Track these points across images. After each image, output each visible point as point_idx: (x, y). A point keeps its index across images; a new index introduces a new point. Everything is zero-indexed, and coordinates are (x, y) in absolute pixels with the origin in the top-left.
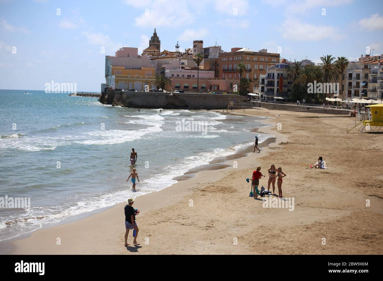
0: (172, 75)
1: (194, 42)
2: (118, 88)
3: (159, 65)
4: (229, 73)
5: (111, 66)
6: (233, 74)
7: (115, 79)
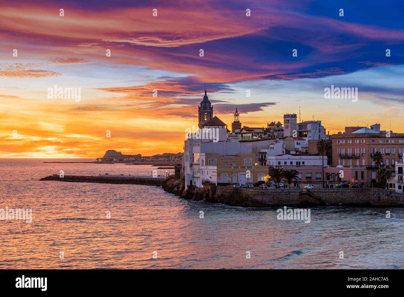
0: (278, 162)
1: (285, 115)
2: (221, 182)
3: (254, 150)
4: (349, 158)
5: (205, 154)
6: (354, 160)
7: (216, 171)
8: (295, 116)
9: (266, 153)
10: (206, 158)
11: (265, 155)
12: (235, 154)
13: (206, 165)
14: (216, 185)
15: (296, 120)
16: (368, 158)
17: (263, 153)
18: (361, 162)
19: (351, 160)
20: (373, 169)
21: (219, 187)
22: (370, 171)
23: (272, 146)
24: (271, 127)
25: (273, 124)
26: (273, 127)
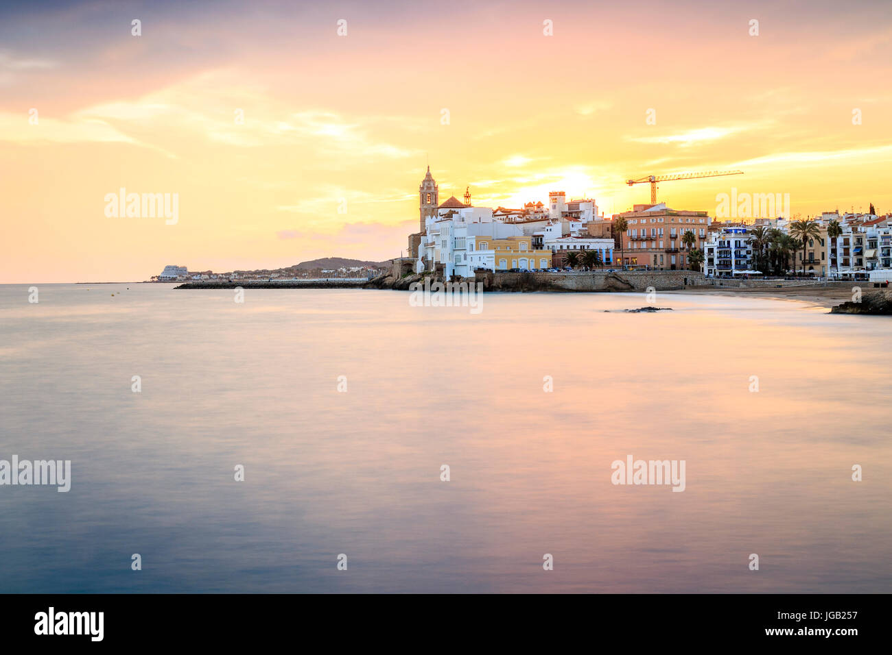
0: (560, 246)
2: (499, 268)
3: (526, 233)
4: (642, 240)
5: (474, 237)
6: (649, 243)
7: (494, 256)
8: (562, 194)
9: (543, 236)
10: (477, 242)
11: (541, 239)
12: (506, 237)
13: (477, 249)
14: (494, 272)
15: (564, 199)
16: (667, 240)
17: (539, 236)
18: (658, 244)
19: (645, 243)
20: (673, 252)
21: (498, 274)
22: (669, 255)
23: (549, 228)
24: (528, 208)
25: (530, 205)
26: (532, 208)
